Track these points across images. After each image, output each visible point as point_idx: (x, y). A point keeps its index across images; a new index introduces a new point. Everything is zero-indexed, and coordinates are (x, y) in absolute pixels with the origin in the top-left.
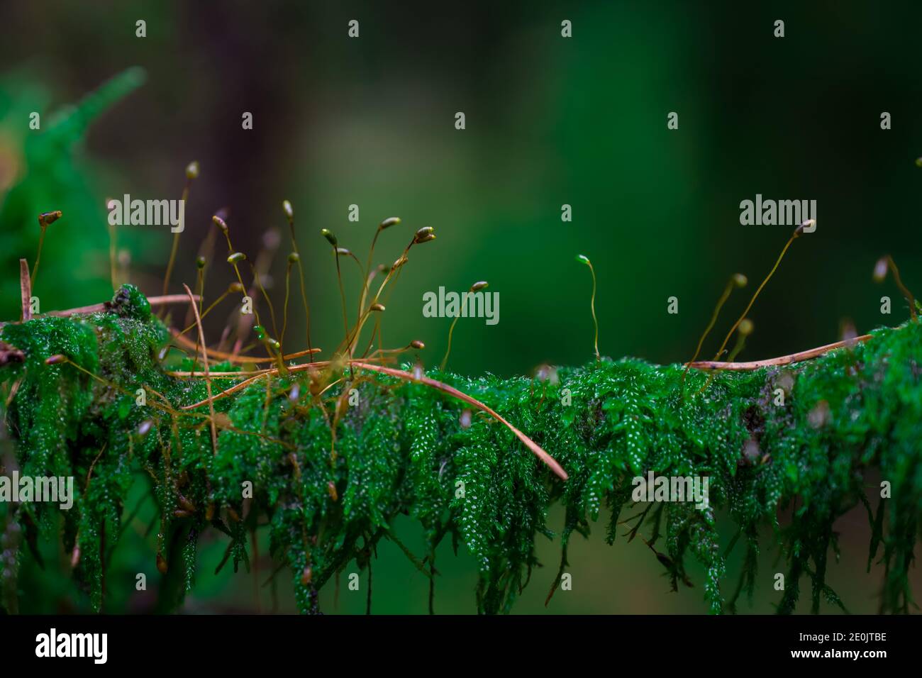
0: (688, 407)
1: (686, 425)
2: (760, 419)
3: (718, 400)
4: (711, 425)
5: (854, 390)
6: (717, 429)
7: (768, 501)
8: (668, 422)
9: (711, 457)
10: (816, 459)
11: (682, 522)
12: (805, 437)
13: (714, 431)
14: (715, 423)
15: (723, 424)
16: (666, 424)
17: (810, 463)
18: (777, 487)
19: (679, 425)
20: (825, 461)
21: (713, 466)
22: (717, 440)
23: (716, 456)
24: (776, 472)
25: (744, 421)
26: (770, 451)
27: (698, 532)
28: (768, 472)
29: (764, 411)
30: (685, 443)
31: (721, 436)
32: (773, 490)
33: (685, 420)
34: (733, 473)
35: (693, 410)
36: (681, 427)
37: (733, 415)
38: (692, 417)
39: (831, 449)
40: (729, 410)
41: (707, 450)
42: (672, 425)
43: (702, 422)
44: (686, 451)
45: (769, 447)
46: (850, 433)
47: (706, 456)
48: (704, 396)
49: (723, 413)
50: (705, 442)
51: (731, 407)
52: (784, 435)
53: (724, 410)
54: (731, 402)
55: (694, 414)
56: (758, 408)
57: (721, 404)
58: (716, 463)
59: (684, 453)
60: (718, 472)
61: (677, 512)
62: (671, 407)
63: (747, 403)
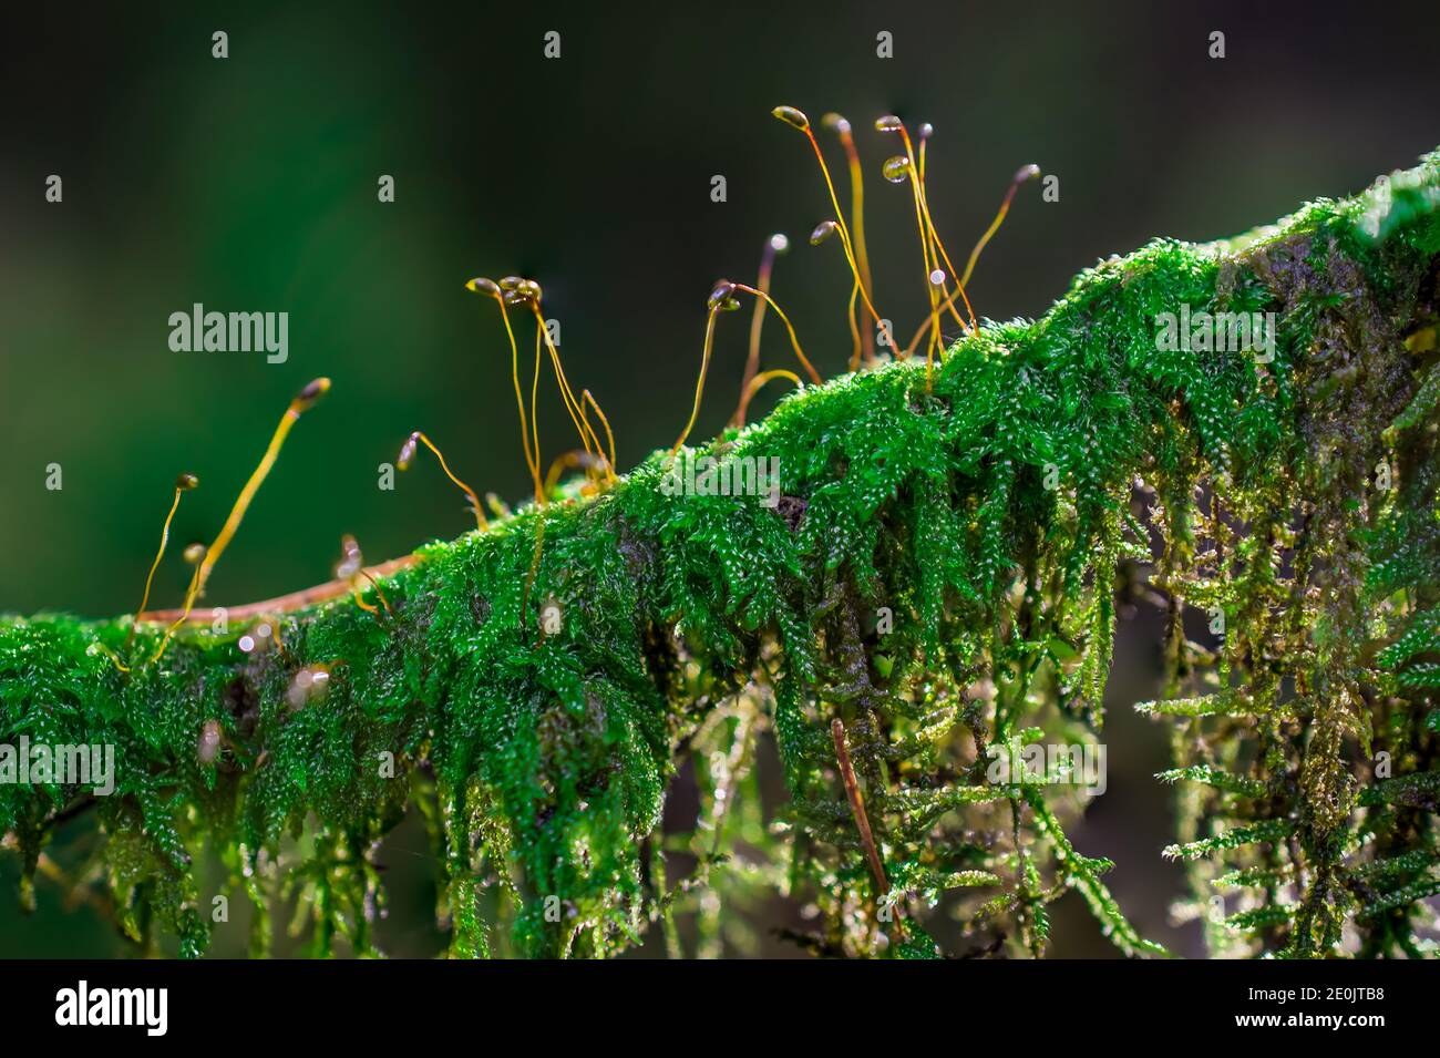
0: (136, 686)
1: (132, 715)
2: (251, 697)
3: (184, 672)
4: (172, 711)
5: (386, 642)
6: (182, 718)
7: (268, 825)
8: (103, 712)
9: (177, 762)
10: (335, 754)
11: (135, 870)
12: (319, 721)
13: (178, 722)
14: (178, 708)
15: (191, 710)
16: (100, 714)
17: (328, 761)
18: (280, 803)
19: (121, 715)
20: (349, 753)
21: (180, 778)
22: (183, 735)
23: (183, 761)
24: (277, 779)
25: (226, 702)
26: (268, 747)
27: (160, 883)
28: (267, 780)
29: (255, 685)
30: (132, 743)
31: (189, 728)
32: (274, 808)
33: (130, 707)
34: (210, 785)
35: (144, 691)
36: (124, 719)
37: (207, 693)
38: (143, 702)
39: (357, 738)
40: (201, 687)
41: (169, 753)
42: (109, 716)
43: (160, 708)
44: (135, 756)
45: (267, 742)
46: (383, 711)
47: (167, 763)
48: (161, 666)
49: (191, 692)
50: (163, 740)
51: (204, 682)
52: (288, 721)
53: (193, 688)
54: (205, 675)
55: (146, 697)
56: (248, 681)
57: (189, 676)
58: (184, 771)
59: (132, 761)
60: (188, 786)
61: (126, 854)
62: (108, 687)
63: (230, 674)
